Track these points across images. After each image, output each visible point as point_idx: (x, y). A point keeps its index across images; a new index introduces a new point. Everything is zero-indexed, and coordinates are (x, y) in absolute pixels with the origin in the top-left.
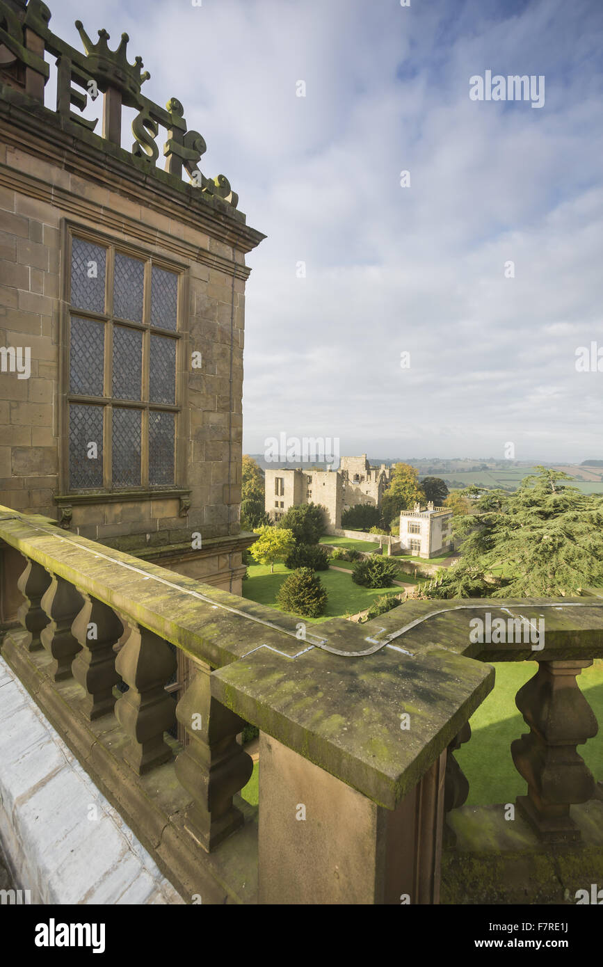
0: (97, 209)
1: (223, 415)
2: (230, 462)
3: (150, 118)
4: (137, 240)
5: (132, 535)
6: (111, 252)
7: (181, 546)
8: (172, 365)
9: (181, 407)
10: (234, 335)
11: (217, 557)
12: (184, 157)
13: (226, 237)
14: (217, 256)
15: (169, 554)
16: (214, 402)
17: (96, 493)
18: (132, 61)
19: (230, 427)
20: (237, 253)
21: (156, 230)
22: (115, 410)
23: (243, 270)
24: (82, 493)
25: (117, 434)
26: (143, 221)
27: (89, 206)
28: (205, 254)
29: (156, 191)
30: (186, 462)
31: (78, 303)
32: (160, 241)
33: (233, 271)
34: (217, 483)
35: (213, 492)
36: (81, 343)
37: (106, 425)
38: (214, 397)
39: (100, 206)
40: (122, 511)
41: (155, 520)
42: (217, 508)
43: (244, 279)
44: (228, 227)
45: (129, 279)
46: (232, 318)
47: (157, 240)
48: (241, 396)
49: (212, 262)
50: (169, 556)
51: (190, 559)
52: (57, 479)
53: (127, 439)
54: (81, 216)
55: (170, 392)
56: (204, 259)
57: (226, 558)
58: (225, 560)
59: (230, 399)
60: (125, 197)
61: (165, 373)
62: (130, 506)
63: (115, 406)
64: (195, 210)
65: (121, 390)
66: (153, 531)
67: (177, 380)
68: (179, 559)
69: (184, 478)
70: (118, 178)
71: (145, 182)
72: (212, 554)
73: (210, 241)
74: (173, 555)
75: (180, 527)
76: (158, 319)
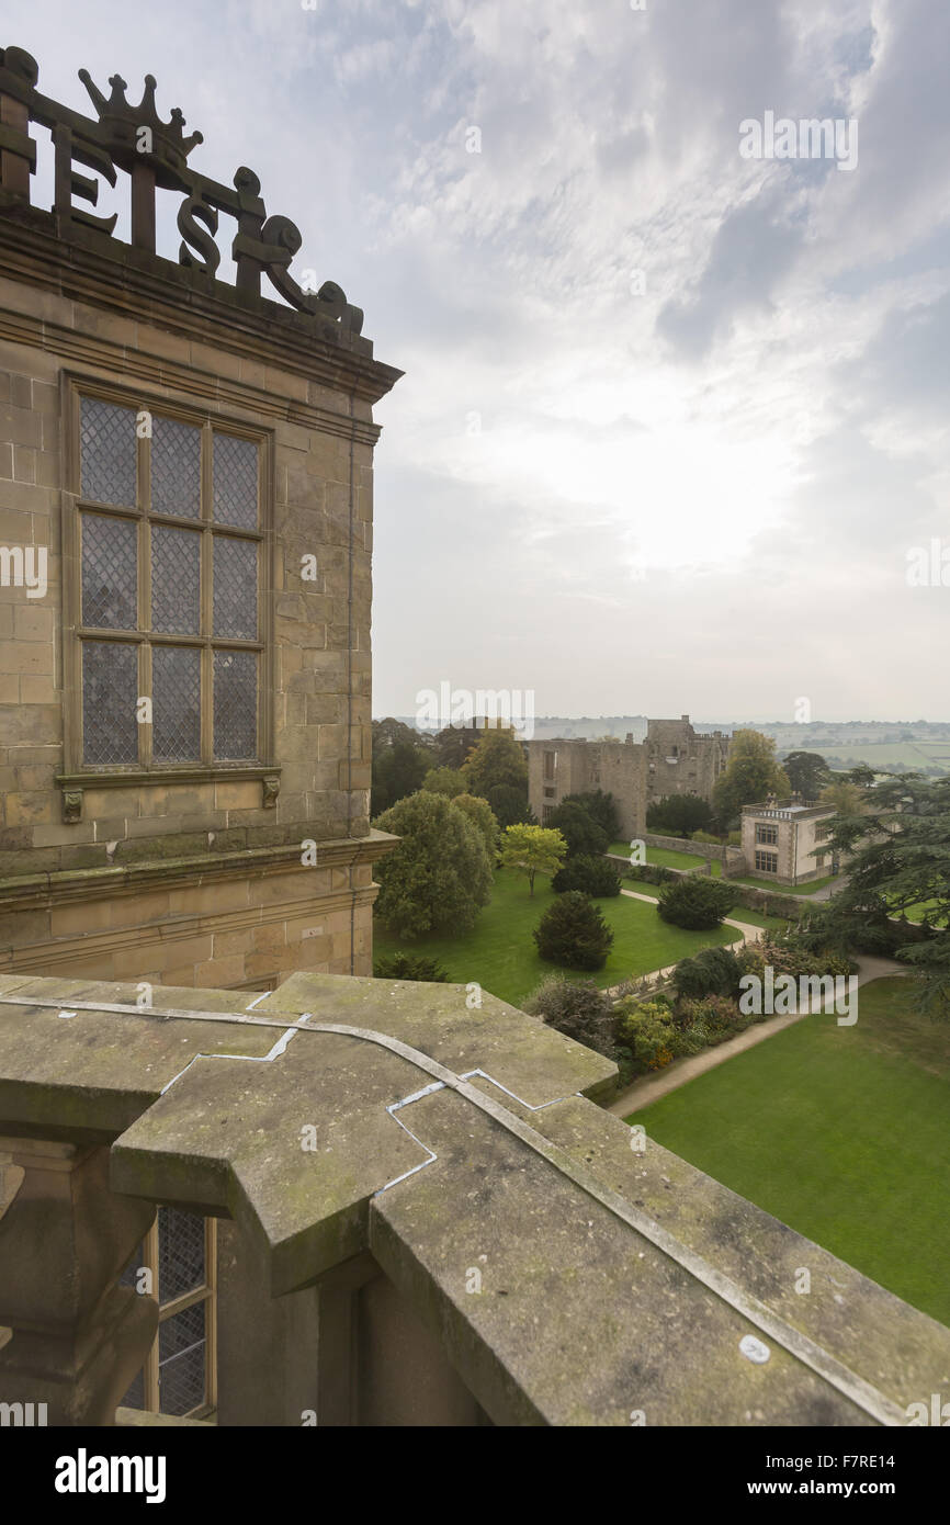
0: (115, 352)
1: (338, 655)
2: (350, 726)
3: (203, 204)
4: (184, 394)
5: (184, 833)
6: (142, 415)
7: (262, 852)
8: (250, 581)
9: (265, 643)
10: (355, 532)
11: (329, 871)
12: (262, 259)
13: (337, 379)
14: (322, 411)
15: (239, 863)
16: (323, 635)
17: (123, 770)
18: (165, 118)
19: (350, 672)
20: (358, 404)
21: (215, 377)
22: (157, 650)
23: (367, 429)
24: (101, 770)
25: (161, 684)
26: (194, 365)
27: (103, 348)
28: (303, 409)
29: (210, 316)
30: (273, 725)
31: (92, 494)
32: (223, 393)
33: (350, 432)
34: (330, 757)
35: (323, 770)
36: (99, 553)
37: (142, 670)
38: (322, 627)
39: (120, 347)
40: (167, 798)
41: (221, 811)
42: (328, 795)
43: (371, 444)
44: (335, 362)
45: (176, 453)
46: (351, 506)
47: (218, 391)
48: (369, 624)
49: (312, 420)
50: (240, 867)
51: (280, 871)
52: (61, 751)
53: (177, 692)
54: (92, 364)
55: (249, 621)
56: (297, 416)
57: (343, 872)
58: (343, 876)
59: (350, 628)
60: (164, 330)
61: (240, 593)
62: (182, 790)
63: (155, 643)
64: (278, 341)
65: (165, 619)
66: (220, 828)
67: (259, 603)
68: (260, 872)
69: (271, 749)
70: (146, 302)
71: (189, 304)
73: (310, 388)
74: (247, 866)
75: (264, 824)
76: (225, 511)
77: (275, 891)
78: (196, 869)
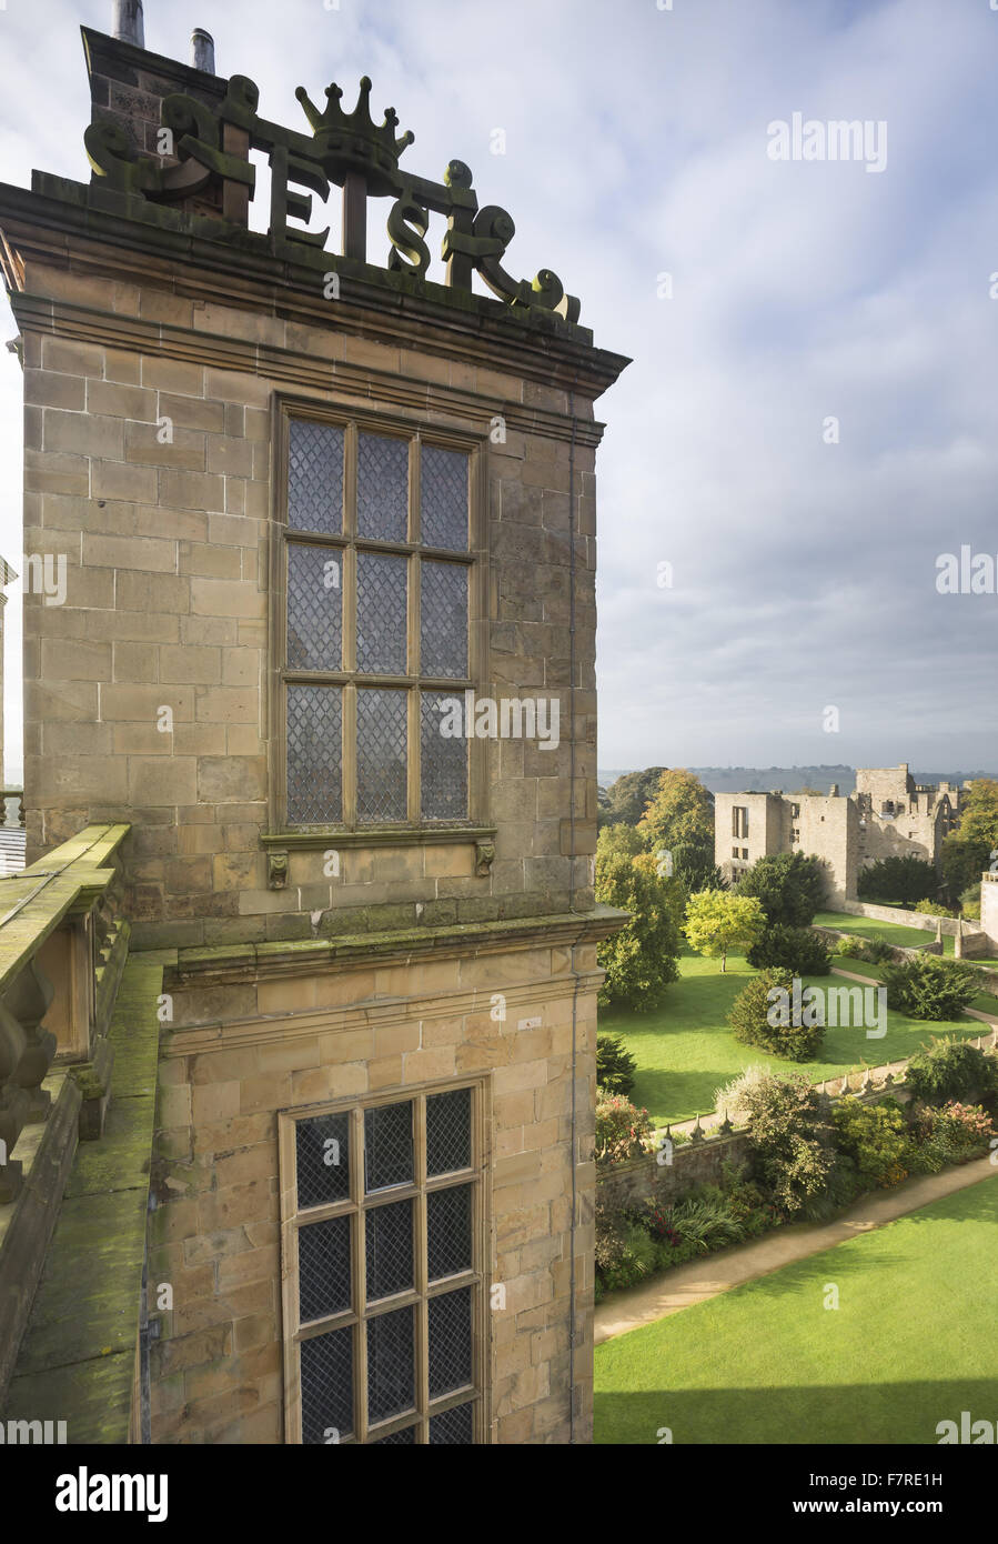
0: (325, 368)
1: (558, 692)
2: (572, 778)
3: (414, 205)
4: (393, 406)
5: (390, 904)
6: (351, 432)
7: (475, 929)
8: (461, 610)
9: (477, 681)
10: (575, 548)
11: (548, 952)
12: (475, 254)
13: (554, 375)
14: (539, 412)
15: (451, 941)
16: (541, 670)
17: (328, 831)
18: (379, 120)
20: (579, 401)
21: (425, 384)
22: (362, 692)
23: (589, 429)
24: (306, 830)
25: (366, 731)
26: (403, 374)
27: (312, 365)
29: (421, 318)
30: (487, 778)
31: (298, 522)
32: (432, 401)
33: (569, 433)
34: (550, 816)
35: (541, 832)
36: (305, 587)
37: (346, 716)
38: (540, 662)
39: (330, 362)
40: (372, 864)
41: (430, 880)
42: (547, 861)
43: (593, 445)
44: (554, 355)
45: (383, 472)
46: (571, 518)
47: (427, 399)
48: (593, 657)
49: (529, 423)
50: (452, 945)
51: (494, 951)
52: (266, 808)
53: (382, 740)
54: (302, 384)
55: (459, 657)
57: (565, 954)
58: (564, 958)
59: (571, 662)
60: (373, 340)
61: (449, 625)
62: (387, 854)
63: (360, 685)
64: (493, 338)
65: (371, 658)
66: (428, 899)
67: (471, 635)
68: (473, 952)
69: (484, 807)
70: (357, 311)
71: (401, 307)
72: (537, 946)
73: (524, 387)
74: (459, 944)
75: (478, 894)
76: (434, 533)
77: (488, 974)
78: (405, 946)
